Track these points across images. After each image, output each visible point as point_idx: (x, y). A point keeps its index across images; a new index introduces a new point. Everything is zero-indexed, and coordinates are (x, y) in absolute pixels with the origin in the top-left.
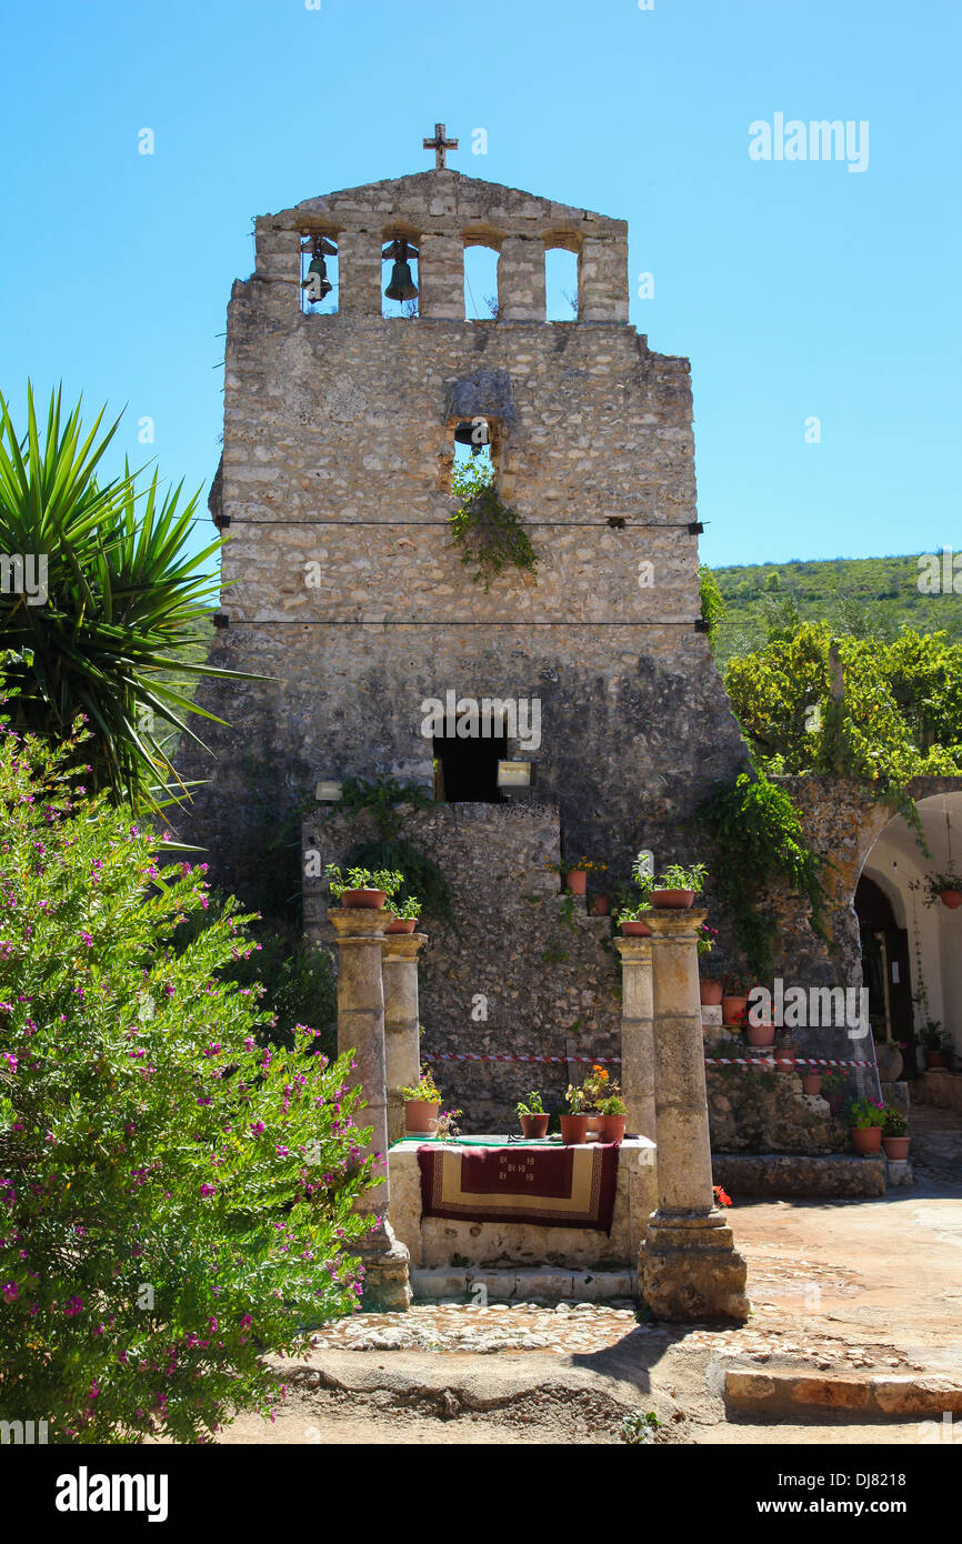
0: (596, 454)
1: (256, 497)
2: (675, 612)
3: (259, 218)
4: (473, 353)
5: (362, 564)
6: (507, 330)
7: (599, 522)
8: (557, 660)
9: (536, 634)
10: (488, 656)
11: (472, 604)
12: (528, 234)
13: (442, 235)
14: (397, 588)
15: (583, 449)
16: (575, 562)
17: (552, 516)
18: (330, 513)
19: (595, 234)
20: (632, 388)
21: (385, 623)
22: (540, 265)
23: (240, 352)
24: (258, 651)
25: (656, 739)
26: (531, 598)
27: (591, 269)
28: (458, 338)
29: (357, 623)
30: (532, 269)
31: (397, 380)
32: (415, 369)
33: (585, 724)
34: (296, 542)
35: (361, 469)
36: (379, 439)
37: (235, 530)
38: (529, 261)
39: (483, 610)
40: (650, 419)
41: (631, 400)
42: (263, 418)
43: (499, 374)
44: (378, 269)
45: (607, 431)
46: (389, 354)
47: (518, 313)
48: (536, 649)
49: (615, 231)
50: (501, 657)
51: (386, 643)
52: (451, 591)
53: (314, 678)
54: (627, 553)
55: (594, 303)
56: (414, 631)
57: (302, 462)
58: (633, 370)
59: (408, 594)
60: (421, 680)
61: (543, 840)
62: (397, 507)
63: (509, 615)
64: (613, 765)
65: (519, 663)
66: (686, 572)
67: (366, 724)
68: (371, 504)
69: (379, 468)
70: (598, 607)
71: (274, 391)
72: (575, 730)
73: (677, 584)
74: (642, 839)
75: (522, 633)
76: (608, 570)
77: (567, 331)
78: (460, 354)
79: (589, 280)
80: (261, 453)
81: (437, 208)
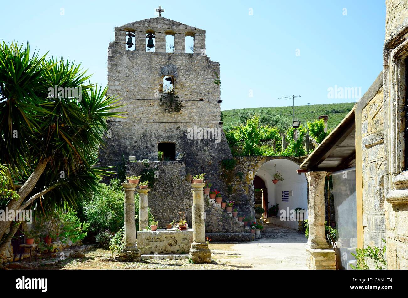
0: (197, 84)
1: (116, 93)
2: (215, 120)
3: (115, 28)
4: (168, 60)
5: (141, 109)
6: (176, 55)
7: (197, 100)
9: (182, 125)
10: (171, 129)
11: (167, 118)
12: (181, 33)
13: (160, 32)
14: (149, 114)
15: (194, 83)
16: (192, 109)
17: (186, 98)
18: (134, 97)
19: (198, 33)
20: (206, 69)
21: (147, 122)
22: (184, 40)
23: (111, 59)
24: (116, 128)
25: (209, 148)
26: (181, 117)
27: (196, 41)
28: (164, 57)
29: (140, 122)
30: (182, 41)
31: (149, 67)
32: (154, 64)
33: (193, 144)
34: (125, 104)
35: (141, 87)
36: (145, 80)
38: (182, 39)
39: (171, 120)
40: (210, 76)
41: (205, 72)
42: (117, 75)
43: (174, 66)
44: (145, 40)
45: (199, 79)
46: (148, 60)
47: (178, 51)
48: (182, 128)
49: (202, 32)
50: (174, 130)
51: (147, 126)
52: (162, 115)
53: (130, 134)
54: (204, 107)
55: (197, 49)
56: (154, 124)
57: (126, 85)
58: (206, 65)
59: (152, 115)
60: (155, 135)
61: (182, 169)
62: (149, 96)
63: (176, 120)
64: (199, 153)
65: (178, 131)
66: (218, 111)
67: (142, 144)
68: (143, 95)
69: (145, 87)
70: (197, 119)
71: (119, 69)
72: (191, 146)
73: (215, 114)
74: (205, 169)
75: (179, 124)
76: (199, 111)
77: (191, 56)
78: (165, 61)
79: (196, 44)
80: (116, 83)
81: (159, 26)
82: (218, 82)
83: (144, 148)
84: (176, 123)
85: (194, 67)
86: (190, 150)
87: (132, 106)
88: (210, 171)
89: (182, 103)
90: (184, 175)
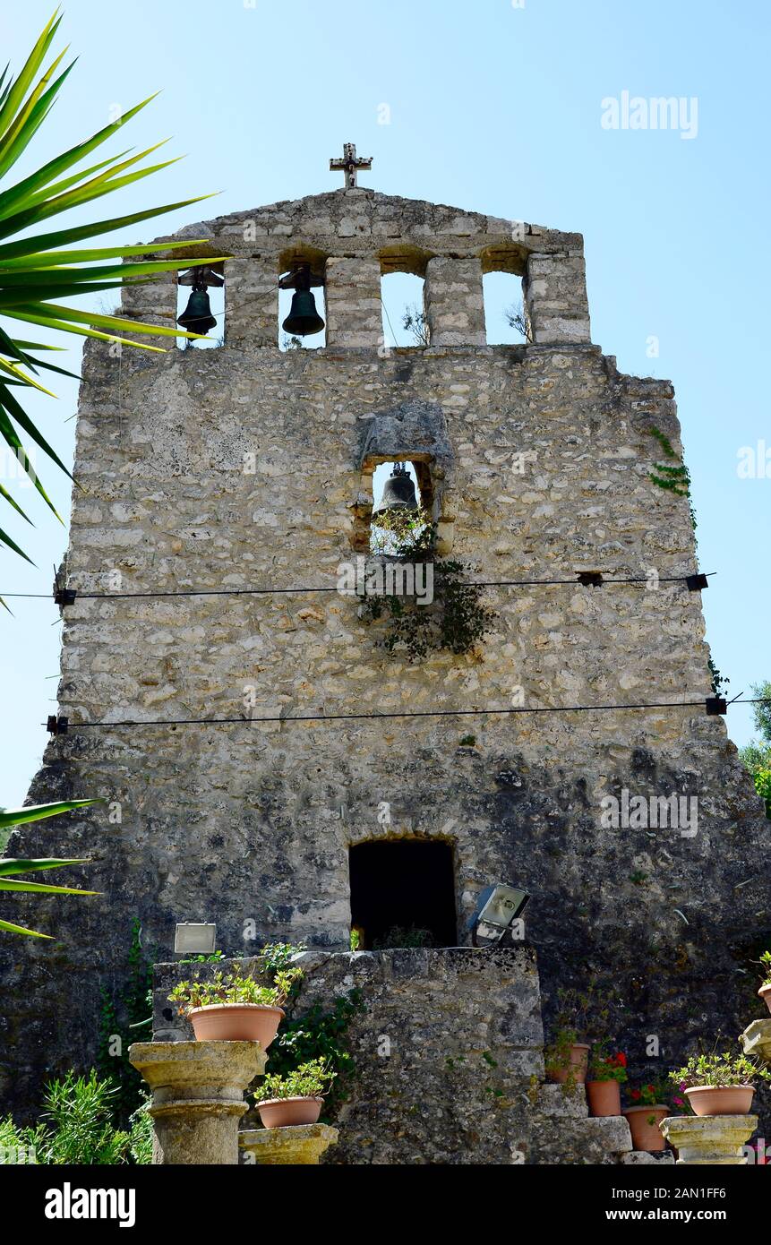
0: (559, 496)
1: (111, 565)
2: (677, 690)
4: (395, 384)
5: (248, 643)
6: (437, 358)
7: (567, 579)
8: (520, 758)
9: (489, 726)
10: (426, 755)
11: (401, 688)
12: (460, 251)
13: (354, 256)
14: (298, 674)
15: (541, 492)
16: (538, 629)
17: (505, 574)
18: (210, 581)
19: (543, 249)
20: (599, 417)
21: (282, 720)
22: (476, 286)
23: (98, 394)
24: (105, 762)
25: (665, 859)
26: (480, 678)
27: (539, 287)
28: (374, 368)
29: (244, 720)
30: (466, 289)
31: (298, 421)
32: (321, 406)
33: (563, 841)
34: (163, 619)
35: (251, 525)
36: (275, 489)
37: (81, 608)
38: (464, 280)
39: (420, 698)
40: (626, 452)
41: (600, 432)
42: (123, 470)
43: (428, 407)
44: (276, 297)
45: (570, 467)
46: (288, 389)
47: (449, 338)
48: (490, 744)
49: (567, 246)
50: (441, 757)
51: (284, 745)
52: (371, 673)
53: (182, 794)
54: (607, 617)
55: (547, 324)
56: (322, 728)
57: (173, 521)
58: (600, 396)
59: (314, 678)
60: (331, 792)
61: (516, 1000)
62: (298, 571)
63: (451, 703)
64: (607, 897)
65: (468, 763)
66: (689, 638)
67: (254, 853)
68: (263, 568)
69: (274, 524)
70: (572, 687)
71: (138, 437)
72: (551, 851)
73: (677, 654)
74: (657, 1004)
75: (471, 724)
76: (582, 639)
77: (514, 355)
78: (378, 386)
79: (539, 298)
80: (119, 512)
81: (346, 228)
82: (675, 480)
83: (264, 880)
84: (451, 715)
85: (538, 410)
86: (549, 877)
87: (201, 632)
88: (686, 1014)
89: (482, 601)
90: (533, 1043)
